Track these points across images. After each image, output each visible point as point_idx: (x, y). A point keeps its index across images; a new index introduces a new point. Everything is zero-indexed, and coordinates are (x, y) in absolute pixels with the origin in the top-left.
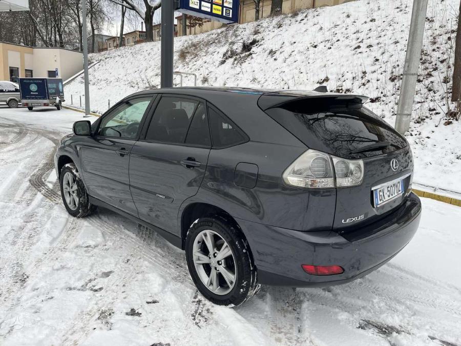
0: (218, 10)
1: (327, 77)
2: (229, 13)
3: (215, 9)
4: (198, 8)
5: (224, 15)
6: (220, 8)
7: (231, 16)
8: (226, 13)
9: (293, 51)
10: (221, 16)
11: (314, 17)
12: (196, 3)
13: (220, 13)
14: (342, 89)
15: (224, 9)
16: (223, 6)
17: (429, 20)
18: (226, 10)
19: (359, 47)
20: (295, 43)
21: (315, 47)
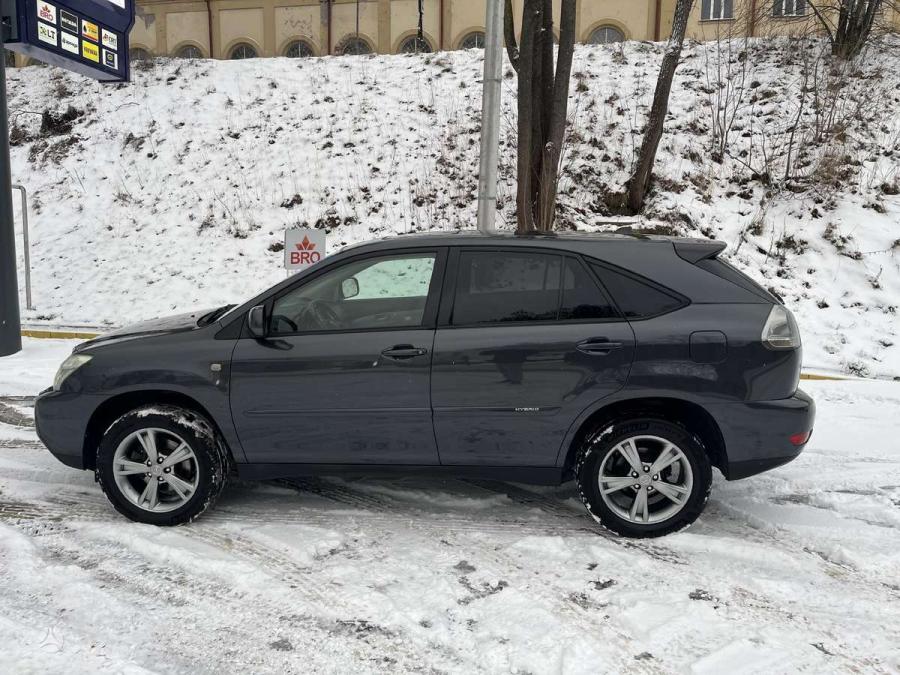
0: (92, 52)
1: (298, 196)
2: (113, 61)
3: (87, 50)
4: (55, 44)
5: (104, 63)
6: (96, 48)
7: (116, 67)
8: (107, 59)
9: (189, 142)
10: (98, 66)
11: (197, 76)
12: (51, 34)
13: (96, 59)
14: (338, 218)
15: (104, 51)
16: (101, 47)
17: (426, 109)
18: (107, 53)
19: (329, 145)
20: (182, 124)
21: (236, 136)
